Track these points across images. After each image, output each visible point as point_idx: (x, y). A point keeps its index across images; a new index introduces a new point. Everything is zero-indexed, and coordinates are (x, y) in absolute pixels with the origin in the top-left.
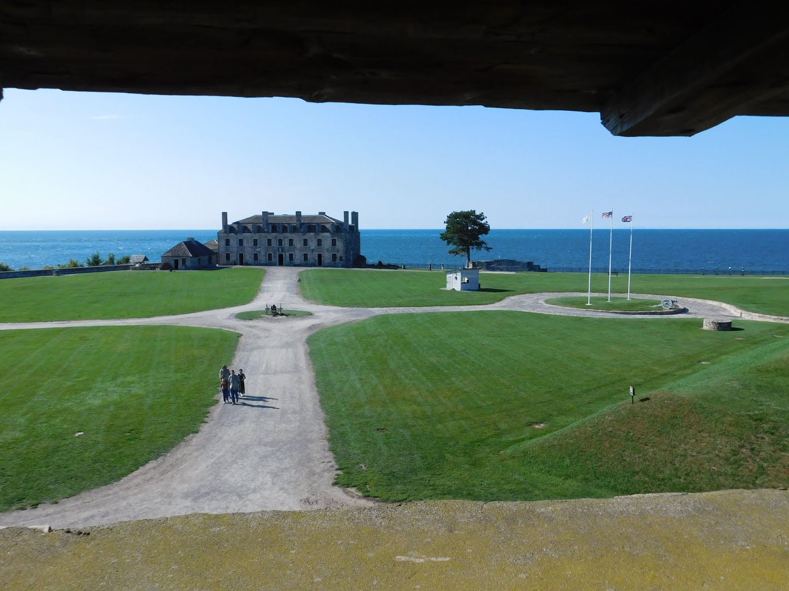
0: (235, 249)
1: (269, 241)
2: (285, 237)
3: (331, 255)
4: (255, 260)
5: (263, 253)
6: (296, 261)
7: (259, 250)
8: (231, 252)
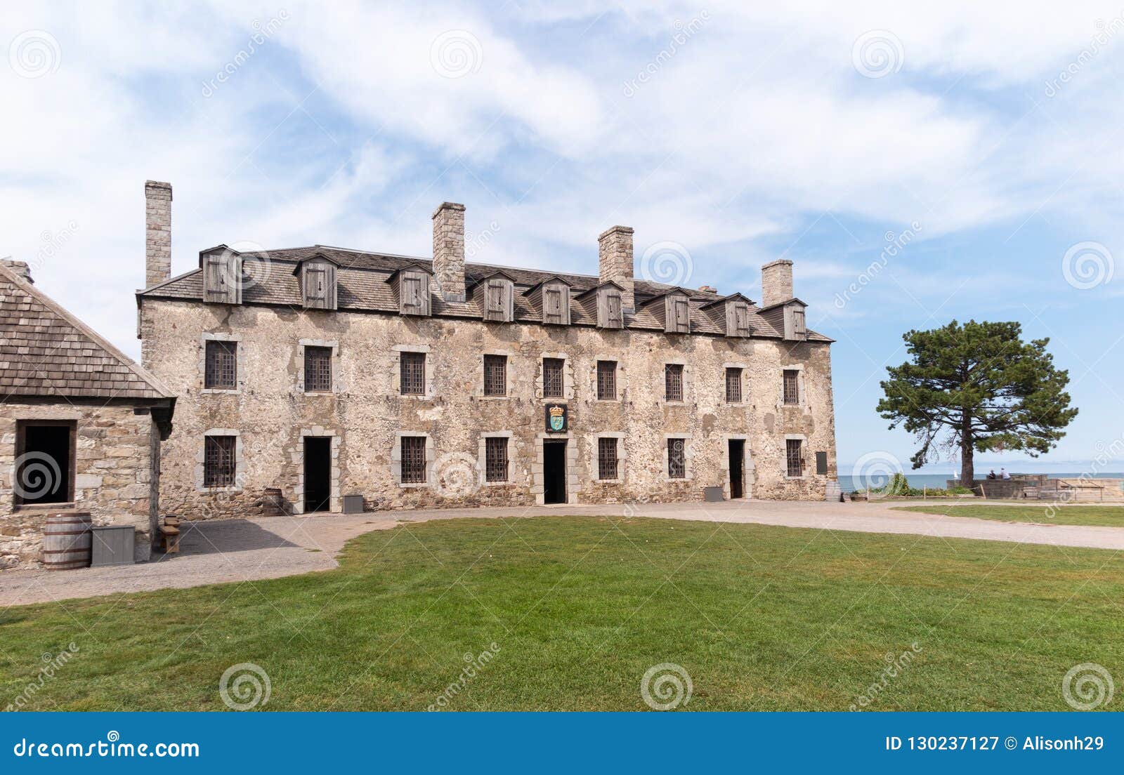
0: (278, 411)
1: (495, 363)
2: (579, 352)
3: (784, 446)
4: (405, 478)
5: (458, 434)
6: (633, 477)
7: (433, 415)
8: (250, 428)
